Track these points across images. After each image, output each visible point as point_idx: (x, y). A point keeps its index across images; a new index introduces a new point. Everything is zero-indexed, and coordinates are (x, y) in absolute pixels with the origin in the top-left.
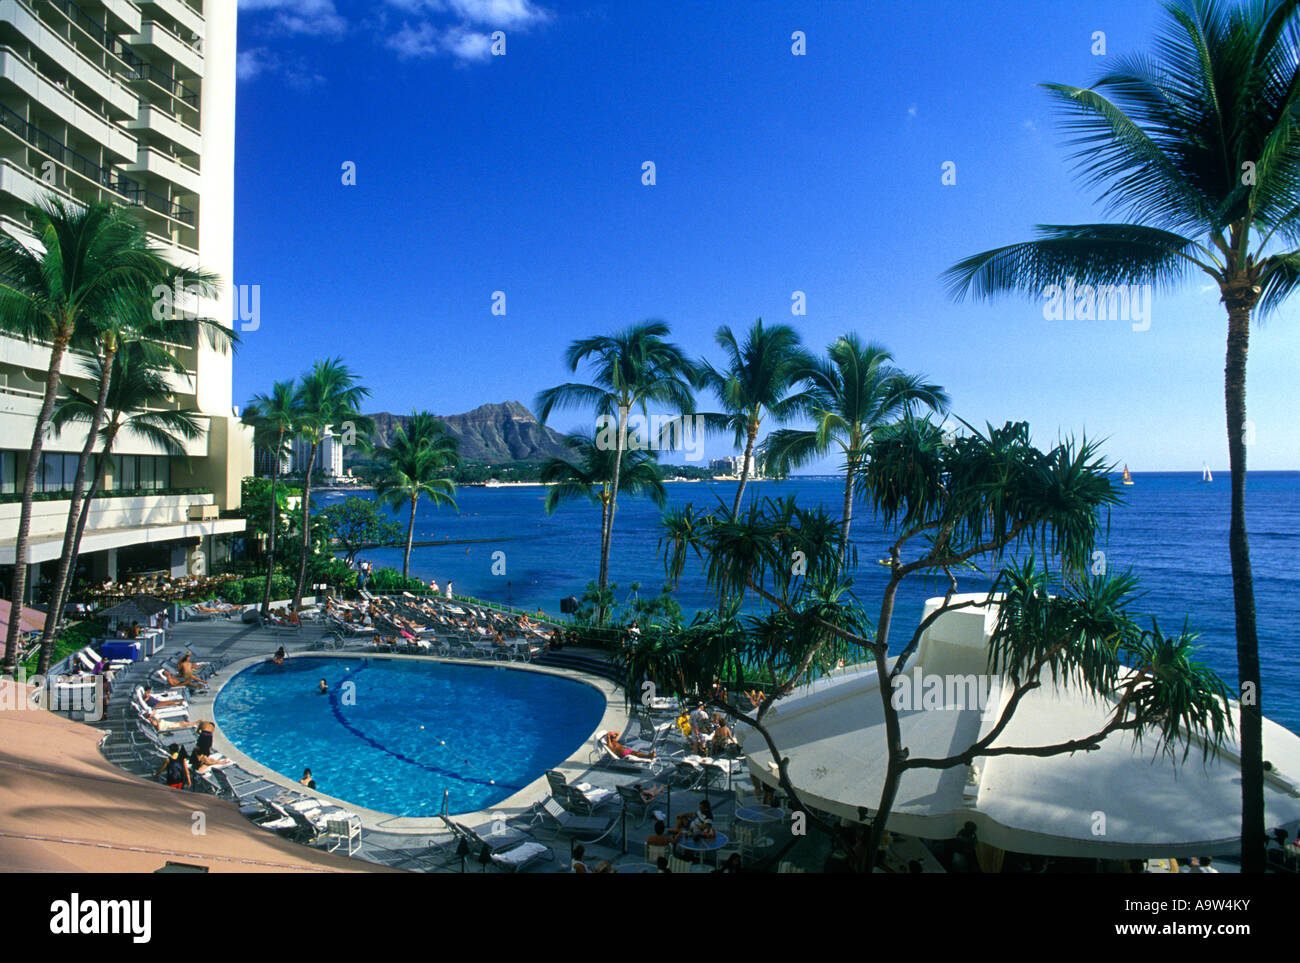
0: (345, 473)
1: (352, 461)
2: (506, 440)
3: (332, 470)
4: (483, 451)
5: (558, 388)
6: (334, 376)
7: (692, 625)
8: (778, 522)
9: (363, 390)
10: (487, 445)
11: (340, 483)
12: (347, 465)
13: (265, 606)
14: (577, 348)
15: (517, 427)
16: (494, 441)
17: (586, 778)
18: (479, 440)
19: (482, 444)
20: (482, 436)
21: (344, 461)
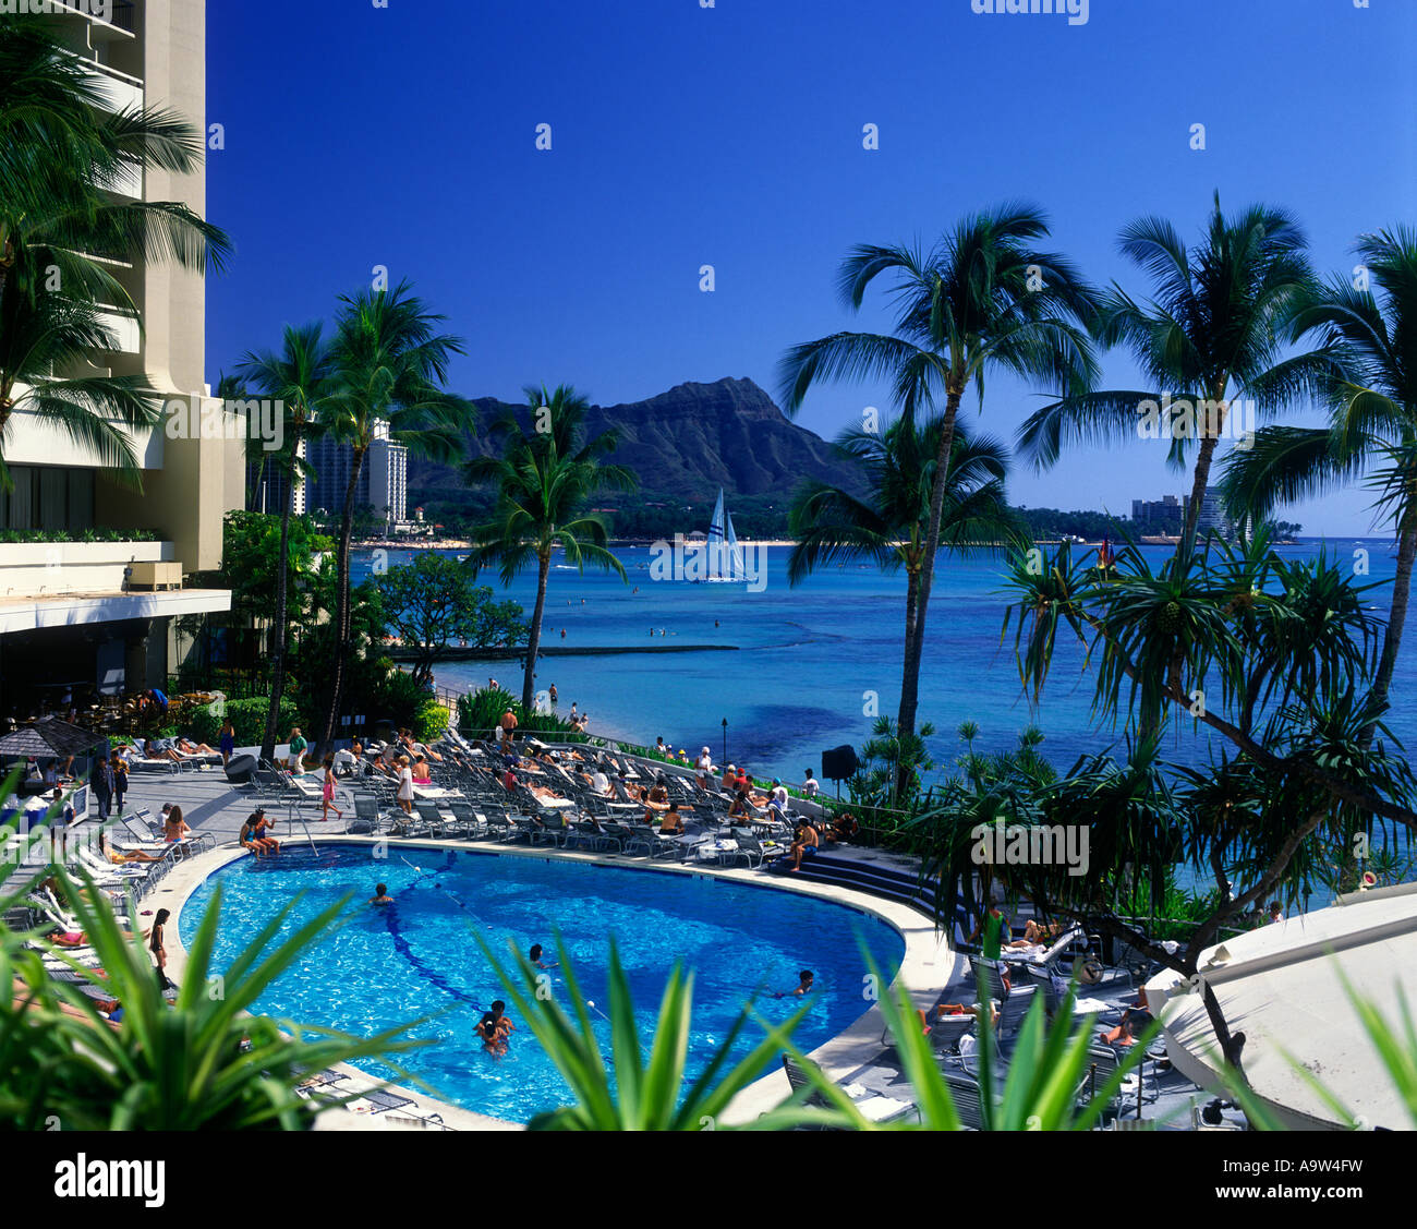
0: (410, 515)
1: (423, 493)
2: (724, 458)
3: (386, 509)
4: (679, 476)
5: (826, 341)
6: (397, 320)
7: (1068, 777)
8: (1234, 576)
9: (451, 344)
10: (686, 465)
11: (402, 533)
12: (415, 500)
13: (268, 752)
14: (864, 260)
15: (745, 430)
16: (699, 457)
17: (861, 1078)
18: (670, 455)
19: (675, 464)
20: (677, 446)
21: (409, 492)
